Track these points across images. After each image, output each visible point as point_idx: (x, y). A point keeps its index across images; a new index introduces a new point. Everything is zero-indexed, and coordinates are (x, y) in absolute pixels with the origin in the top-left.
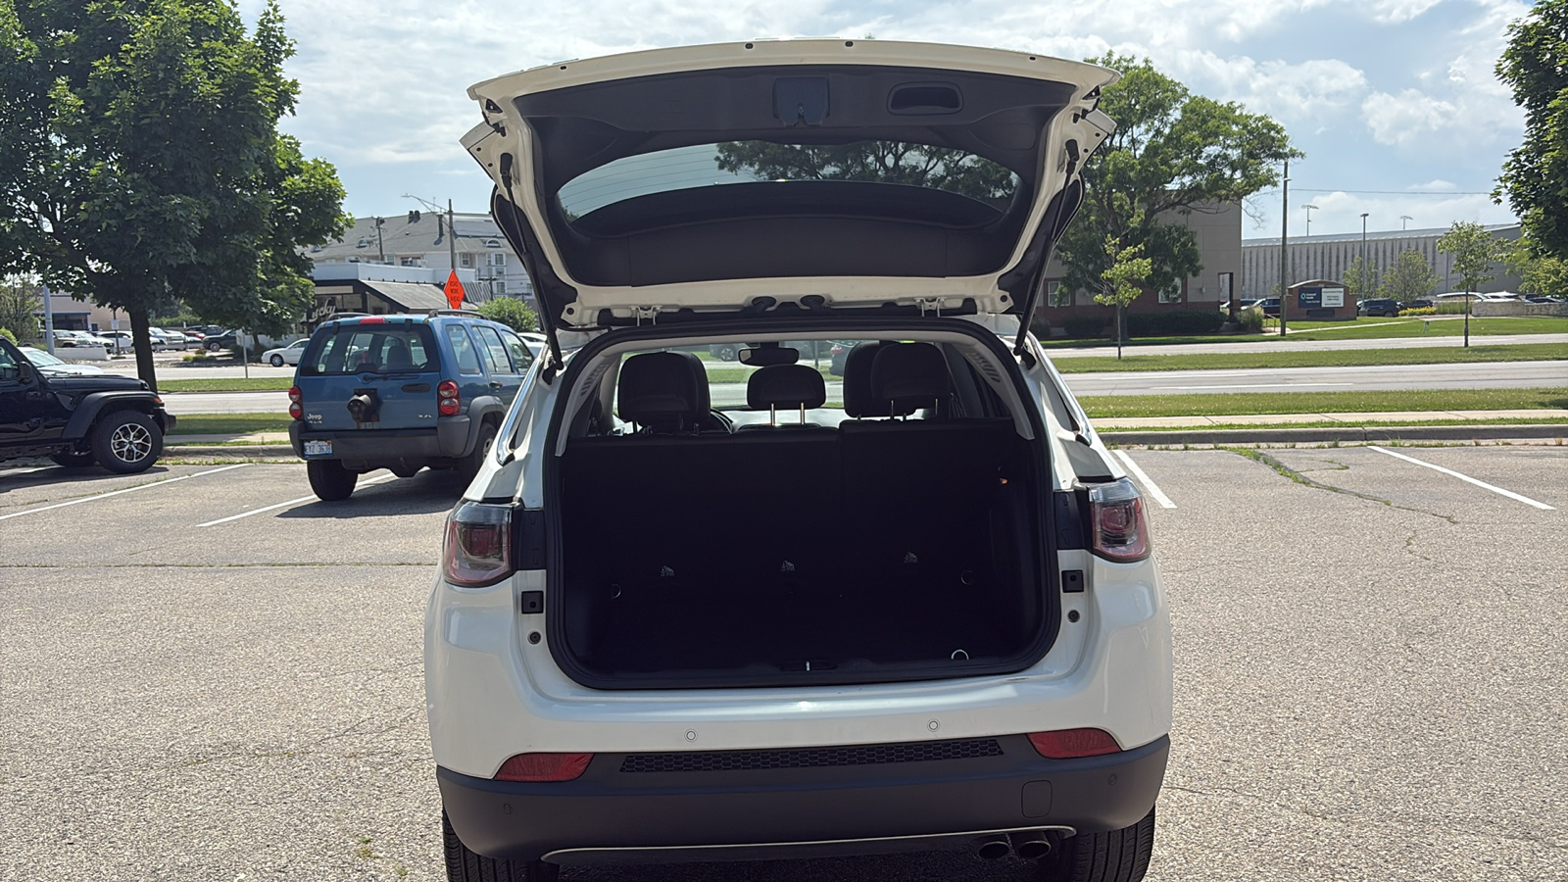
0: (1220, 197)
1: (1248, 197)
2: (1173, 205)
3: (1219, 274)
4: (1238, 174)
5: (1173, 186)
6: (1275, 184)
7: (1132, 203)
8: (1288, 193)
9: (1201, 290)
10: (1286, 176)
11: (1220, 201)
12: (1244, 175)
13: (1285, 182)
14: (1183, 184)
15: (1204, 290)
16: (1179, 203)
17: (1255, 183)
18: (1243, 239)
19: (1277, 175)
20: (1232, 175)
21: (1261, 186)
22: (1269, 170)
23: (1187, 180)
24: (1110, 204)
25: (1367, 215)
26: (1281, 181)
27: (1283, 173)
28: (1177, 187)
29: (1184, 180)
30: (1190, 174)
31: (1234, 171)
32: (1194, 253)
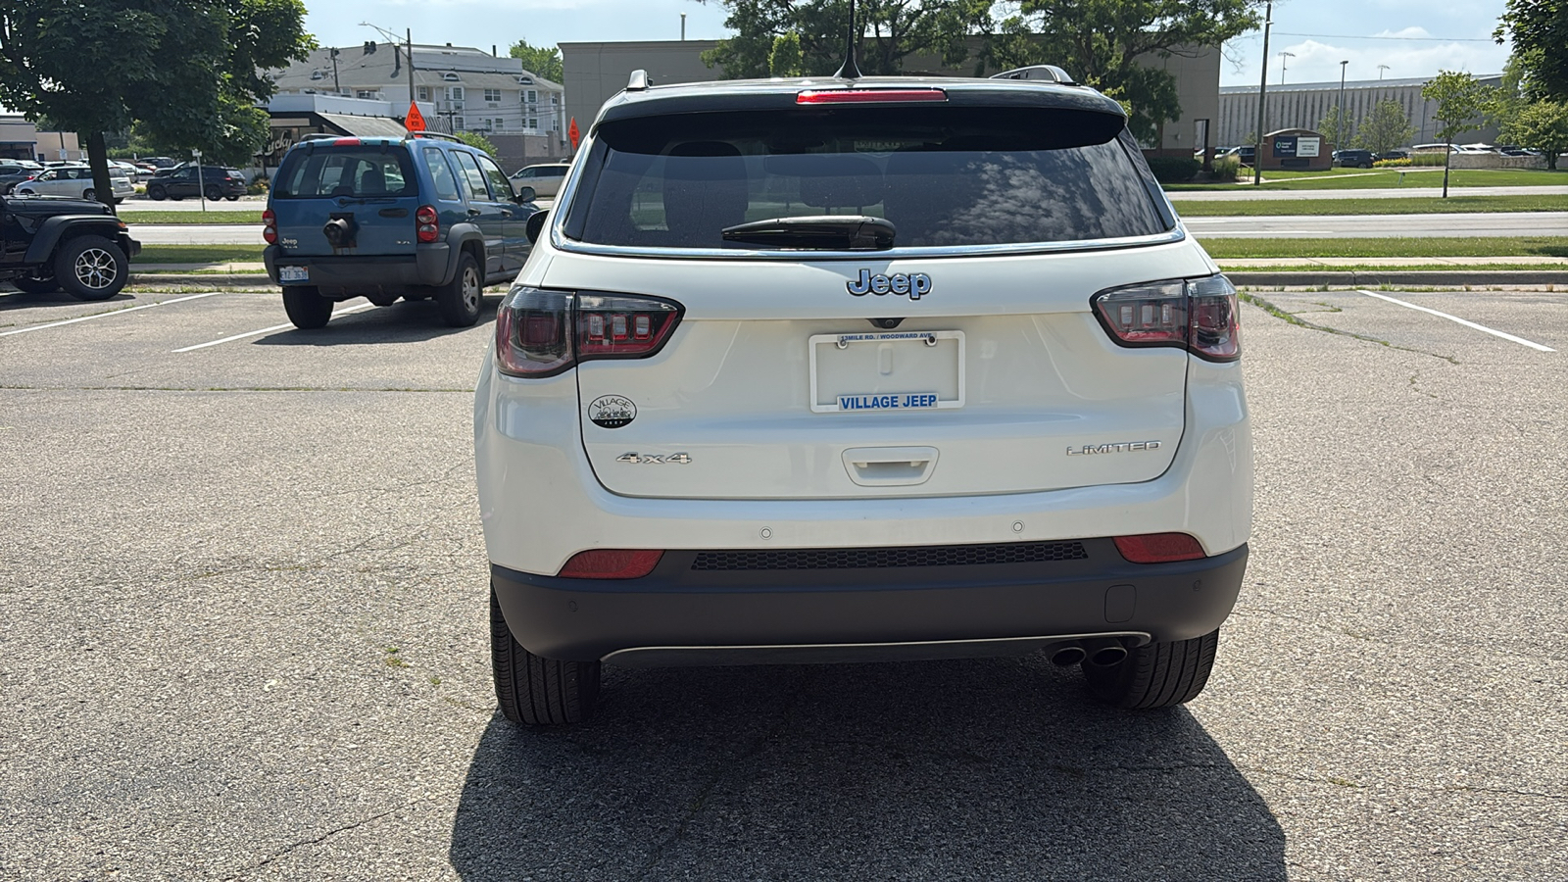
0: (1199, 39)
1: (1229, 40)
2: (1152, 47)
3: (1196, 120)
4: (1220, 17)
5: (1154, 27)
6: (1257, 27)
7: (1111, 45)
8: (1269, 37)
9: (1176, 136)
10: (1268, 19)
11: (1200, 45)
12: (1227, 17)
13: (1268, 26)
14: (1163, 26)
15: (1179, 137)
16: (1159, 45)
17: (1235, 28)
18: (1220, 85)
19: (1260, 18)
20: (1214, 17)
21: (1242, 29)
22: (1253, 13)
23: (1168, 21)
24: (1089, 45)
25: (1347, 62)
26: (1263, 24)
27: (1265, 16)
28: (1157, 29)
29: (1164, 22)
30: (1171, 15)
31: (1216, 13)
32: (1174, 98)
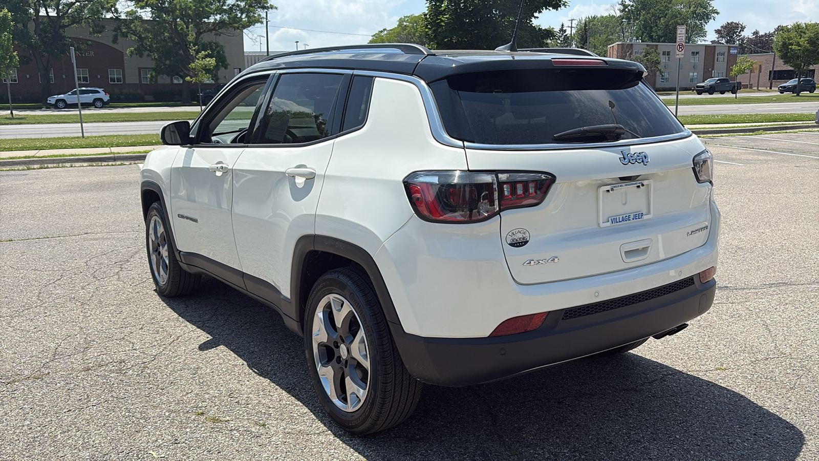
0: (234, 28)
1: (249, 28)
2: (210, 30)
3: (234, 69)
4: (244, 16)
5: (212, 20)
6: (262, 23)
7: (187, 28)
8: (268, 28)
9: (225, 77)
10: (267, 19)
11: (235, 30)
12: (247, 16)
13: (267, 22)
14: (216, 20)
15: (227, 77)
16: (214, 29)
17: (252, 22)
18: (245, 51)
19: (264, 18)
20: (241, 16)
21: (255, 23)
22: (259, 15)
23: (218, 17)
24: (176, 28)
25: (298, 42)
26: (264, 21)
27: (265, 17)
28: (212, 21)
29: (216, 17)
30: (220, 14)
31: (242, 14)
32: (225, 57)
